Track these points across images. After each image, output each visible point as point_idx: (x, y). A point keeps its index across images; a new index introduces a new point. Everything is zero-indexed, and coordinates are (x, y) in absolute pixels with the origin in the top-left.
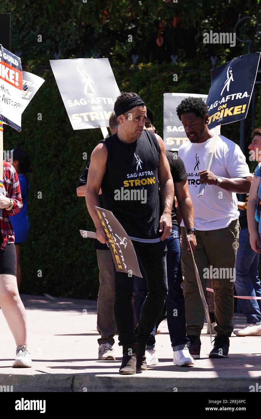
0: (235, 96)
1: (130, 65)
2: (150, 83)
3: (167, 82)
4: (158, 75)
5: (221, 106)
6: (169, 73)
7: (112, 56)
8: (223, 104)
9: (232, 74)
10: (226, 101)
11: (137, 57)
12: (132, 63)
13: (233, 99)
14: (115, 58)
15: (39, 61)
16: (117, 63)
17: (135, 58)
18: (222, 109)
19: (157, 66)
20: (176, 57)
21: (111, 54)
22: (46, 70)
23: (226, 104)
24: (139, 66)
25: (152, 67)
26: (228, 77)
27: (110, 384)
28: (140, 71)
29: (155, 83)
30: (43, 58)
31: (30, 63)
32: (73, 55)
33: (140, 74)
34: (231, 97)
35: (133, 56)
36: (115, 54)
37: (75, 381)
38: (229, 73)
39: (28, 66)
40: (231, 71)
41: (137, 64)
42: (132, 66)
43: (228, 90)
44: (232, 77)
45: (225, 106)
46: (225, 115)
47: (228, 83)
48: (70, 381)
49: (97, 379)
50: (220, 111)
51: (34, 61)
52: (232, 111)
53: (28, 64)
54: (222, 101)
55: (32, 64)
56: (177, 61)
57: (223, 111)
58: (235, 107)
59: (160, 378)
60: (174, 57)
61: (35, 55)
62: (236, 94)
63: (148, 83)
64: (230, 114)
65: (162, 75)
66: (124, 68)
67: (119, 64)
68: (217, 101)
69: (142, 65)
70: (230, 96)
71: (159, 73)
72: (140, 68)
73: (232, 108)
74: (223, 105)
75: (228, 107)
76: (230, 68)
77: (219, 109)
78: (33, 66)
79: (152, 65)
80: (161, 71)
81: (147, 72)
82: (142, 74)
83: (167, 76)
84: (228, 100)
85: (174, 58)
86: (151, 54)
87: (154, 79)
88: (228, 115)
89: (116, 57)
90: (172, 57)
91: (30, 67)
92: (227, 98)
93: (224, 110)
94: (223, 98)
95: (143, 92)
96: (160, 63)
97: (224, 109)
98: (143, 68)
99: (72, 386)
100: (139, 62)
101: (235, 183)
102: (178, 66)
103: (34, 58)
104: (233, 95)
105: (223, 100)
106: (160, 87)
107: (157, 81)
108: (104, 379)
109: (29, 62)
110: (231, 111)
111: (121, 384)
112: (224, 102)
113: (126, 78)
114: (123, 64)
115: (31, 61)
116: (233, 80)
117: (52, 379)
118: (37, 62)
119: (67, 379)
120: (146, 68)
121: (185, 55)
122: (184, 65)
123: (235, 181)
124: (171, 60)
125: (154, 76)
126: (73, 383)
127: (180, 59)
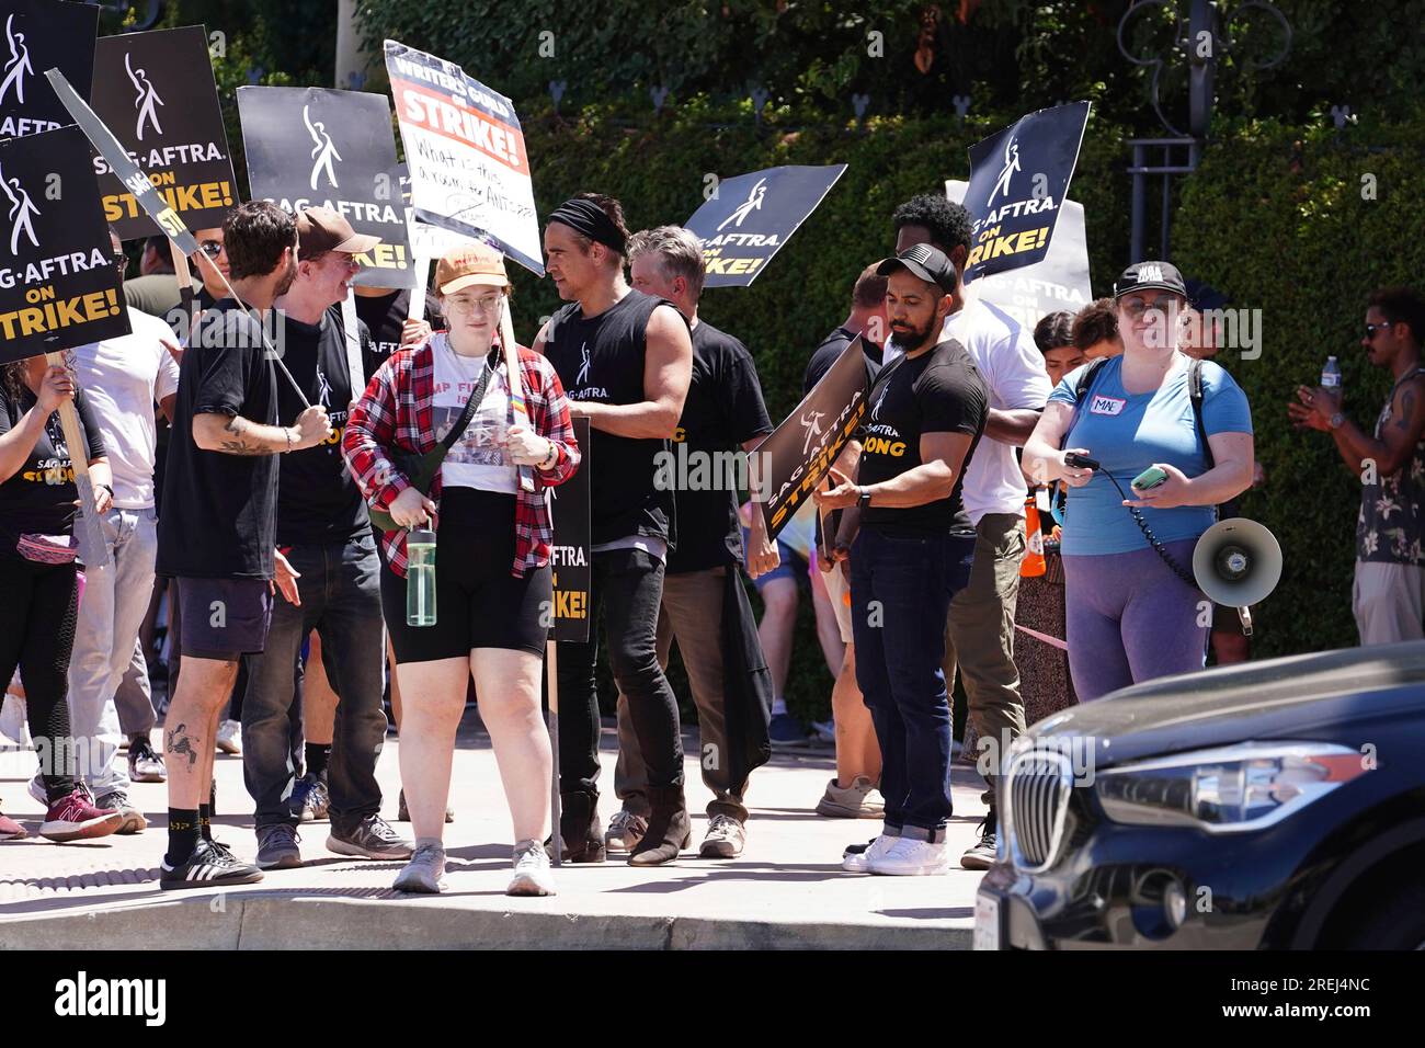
0: (1023, 208)
1: (848, 121)
2: (897, 168)
3: (942, 166)
4: (920, 146)
5: (987, 233)
6: (947, 142)
7: (801, 96)
8: (992, 226)
9: (1017, 155)
10: (1000, 219)
11: (866, 99)
12: (853, 116)
13: (1016, 214)
14: (808, 102)
15: (610, 107)
16: (815, 114)
17: (861, 103)
18: (988, 240)
19: (916, 123)
20: (967, 101)
21: (800, 90)
22: (630, 131)
23: (999, 227)
24: (871, 123)
25: (905, 127)
26: (1008, 162)
27: (766, 942)
28: (872, 137)
29: (910, 168)
30: (620, 100)
31: (590, 111)
32: (700, 94)
33: (871, 144)
34: (1012, 210)
35: (855, 97)
36: (810, 91)
37: (676, 932)
38: (1011, 152)
39: (583, 121)
40: (1016, 147)
41: (864, 119)
42: (853, 123)
43: (1006, 193)
44: (1016, 162)
45: (995, 231)
46: (996, 254)
47: (1007, 177)
48: (662, 931)
49: (732, 928)
50: (984, 244)
51: (600, 107)
52: (1014, 244)
53: (583, 114)
54: (989, 221)
55: (593, 115)
56: (970, 111)
57: (990, 243)
58: (1022, 234)
59: (896, 928)
60: (962, 100)
61: (602, 92)
62: (1023, 203)
63: (892, 168)
64: (1008, 251)
65: (930, 146)
66: (832, 129)
67: (820, 119)
68: (979, 221)
69: (877, 120)
70: (1009, 206)
71: (922, 142)
72: (873, 129)
73: (1012, 237)
74: (993, 229)
75: (1004, 234)
76: (1013, 141)
77: (981, 240)
78: (597, 120)
79: (904, 122)
80: (928, 136)
81: (891, 139)
82: (877, 145)
83: (941, 150)
84: (1004, 216)
85: (961, 105)
86: (902, 92)
87: (907, 157)
88: (1002, 252)
89: (812, 100)
90: (956, 100)
91: (587, 122)
92: (1004, 212)
93: (992, 241)
94: (994, 213)
95: (879, 192)
96: (924, 117)
97: (994, 238)
98: (880, 128)
99: (668, 942)
100: (871, 111)
101: (1016, 422)
102: (971, 125)
103: (599, 100)
104: (1017, 206)
105: (993, 218)
106: (922, 179)
107: (915, 162)
108: (752, 927)
109: (584, 110)
110: (1010, 244)
111: (796, 942)
112: (994, 221)
113: (835, 154)
114: (831, 117)
115: (591, 107)
116: (1019, 169)
117: (615, 927)
118: (606, 109)
119: (654, 926)
120: (891, 129)
121: (989, 96)
122: (988, 123)
123: (1015, 417)
124: (953, 109)
125: (908, 150)
126: (670, 935)
127: (977, 106)
